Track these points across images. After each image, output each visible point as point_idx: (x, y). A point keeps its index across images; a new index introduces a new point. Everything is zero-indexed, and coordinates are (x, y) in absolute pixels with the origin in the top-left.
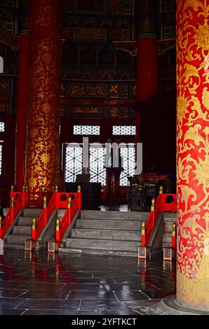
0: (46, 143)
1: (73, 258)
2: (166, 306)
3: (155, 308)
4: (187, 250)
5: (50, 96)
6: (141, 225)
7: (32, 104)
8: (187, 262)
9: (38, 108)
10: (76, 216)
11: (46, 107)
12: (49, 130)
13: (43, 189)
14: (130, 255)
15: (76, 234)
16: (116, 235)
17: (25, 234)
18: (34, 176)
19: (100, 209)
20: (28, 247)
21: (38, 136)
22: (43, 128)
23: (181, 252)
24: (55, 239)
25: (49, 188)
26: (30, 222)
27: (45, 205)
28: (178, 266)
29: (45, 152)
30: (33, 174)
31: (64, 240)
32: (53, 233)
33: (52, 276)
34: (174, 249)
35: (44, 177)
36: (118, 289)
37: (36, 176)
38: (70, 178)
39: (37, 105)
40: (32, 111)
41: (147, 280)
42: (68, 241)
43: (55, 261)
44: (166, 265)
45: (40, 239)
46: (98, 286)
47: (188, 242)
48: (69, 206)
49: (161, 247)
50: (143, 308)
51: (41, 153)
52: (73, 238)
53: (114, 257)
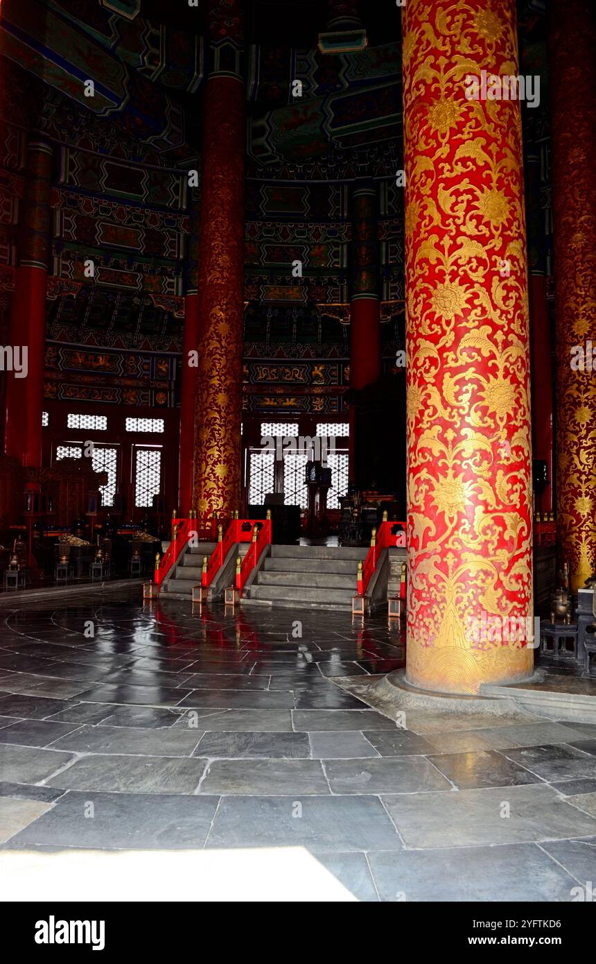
0: (222, 449)
1: (262, 613)
2: (391, 685)
3: (375, 687)
4: (422, 605)
5: (228, 382)
6: (357, 566)
7: (202, 394)
8: (422, 623)
9: (210, 400)
10: (264, 553)
11: (221, 399)
12: (226, 431)
13: (218, 514)
14: (341, 608)
15: (265, 579)
16: (322, 580)
17: (193, 579)
18: (205, 496)
19: (298, 543)
20: (198, 596)
21: (210, 439)
22: (217, 427)
23: (413, 608)
24: (235, 586)
25: (227, 512)
26: (199, 561)
27: (220, 538)
28: (409, 628)
29: (220, 461)
30: (203, 493)
31: (247, 588)
32: (231, 578)
33: (232, 639)
34: (403, 600)
35: (219, 496)
36: (323, 658)
37: (209, 495)
38: (256, 499)
39: (209, 395)
40: (203, 404)
41: (366, 645)
42: (253, 589)
43: (235, 617)
44: (393, 624)
45: (214, 586)
46: (295, 655)
47: (424, 595)
48: (255, 539)
49: (384, 597)
50: (360, 688)
51: (215, 463)
52: (261, 584)
53: (318, 611)
